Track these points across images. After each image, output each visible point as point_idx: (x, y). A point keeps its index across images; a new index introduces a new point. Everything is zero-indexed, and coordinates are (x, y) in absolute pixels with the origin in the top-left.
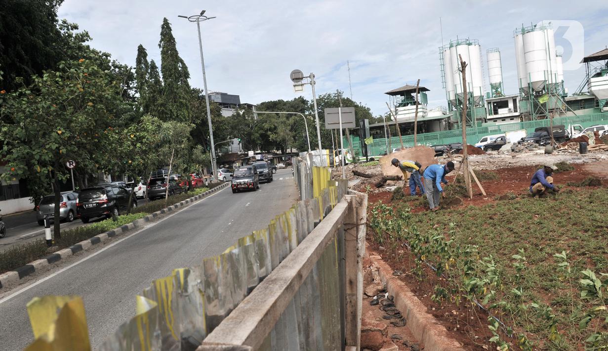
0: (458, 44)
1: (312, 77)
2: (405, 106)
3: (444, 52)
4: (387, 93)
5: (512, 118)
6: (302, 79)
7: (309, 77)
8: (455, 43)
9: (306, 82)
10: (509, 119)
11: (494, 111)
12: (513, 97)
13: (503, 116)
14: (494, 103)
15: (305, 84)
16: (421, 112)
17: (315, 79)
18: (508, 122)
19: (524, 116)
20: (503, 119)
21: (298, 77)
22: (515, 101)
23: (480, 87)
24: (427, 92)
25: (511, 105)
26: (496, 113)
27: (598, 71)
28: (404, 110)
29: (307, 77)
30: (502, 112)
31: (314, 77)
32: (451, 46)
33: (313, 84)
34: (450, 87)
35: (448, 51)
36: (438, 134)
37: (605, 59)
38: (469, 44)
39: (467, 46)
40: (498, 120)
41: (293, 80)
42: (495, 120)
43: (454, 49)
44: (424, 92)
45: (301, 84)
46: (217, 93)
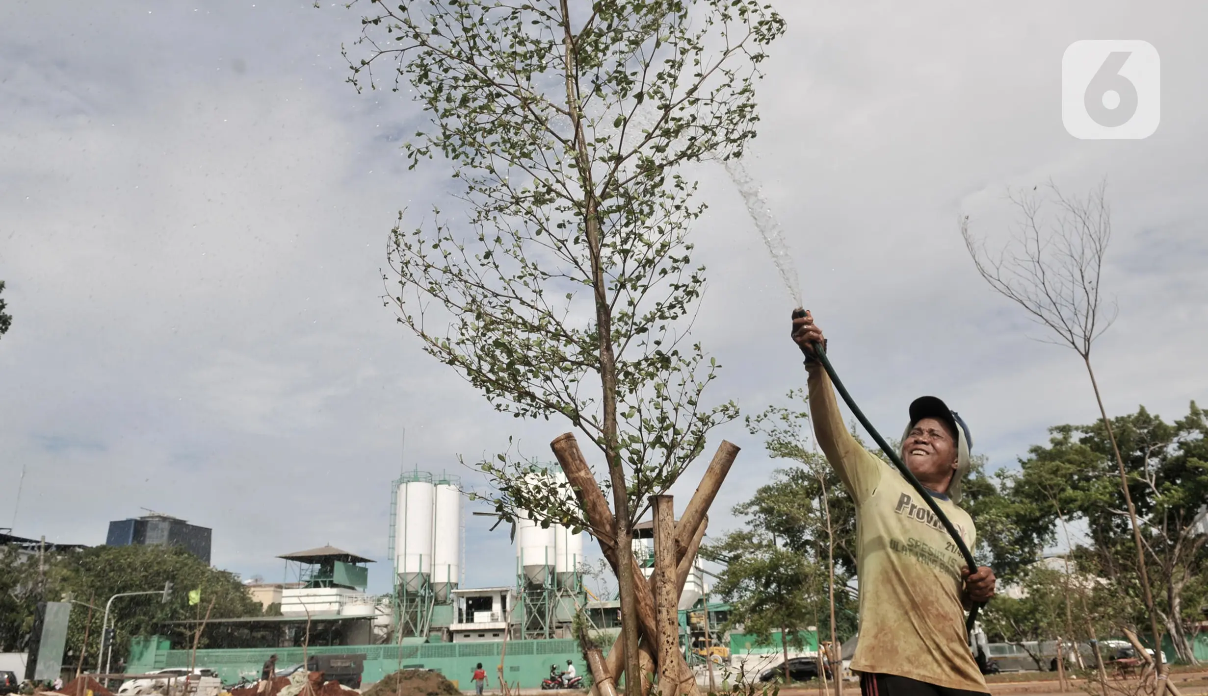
4: (284, 557)
5: (496, 632)
10: (491, 634)
11: (467, 614)
12: (501, 592)
13: (482, 627)
14: (468, 599)
16: (336, 602)
18: (489, 639)
19: (514, 630)
20: (481, 633)
22: (504, 599)
23: (449, 566)
25: (497, 607)
26: (470, 619)
28: (308, 596)
30: (482, 619)
40: (472, 635)
42: (467, 633)
46: (164, 519)
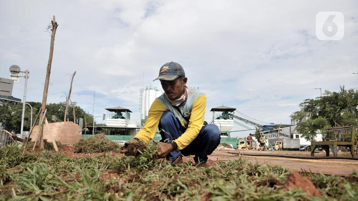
0: (151, 89)
1: (27, 73)
2: (116, 118)
3: (143, 92)
4: (106, 109)
6: (19, 72)
7: (25, 72)
8: (149, 88)
9: (21, 76)
15: (20, 76)
17: (29, 75)
21: (15, 70)
24: (130, 113)
27: (218, 116)
28: (115, 121)
29: (23, 72)
31: (29, 73)
32: (147, 89)
33: (26, 78)
34: (143, 113)
35: (145, 92)
36: (131, 137)
37: (222, 111)
38: (157, 90)
39: (155, 91)
41: (11, 71)
43: (148, 91)
44: (129, 113)
45: (17, 76)
